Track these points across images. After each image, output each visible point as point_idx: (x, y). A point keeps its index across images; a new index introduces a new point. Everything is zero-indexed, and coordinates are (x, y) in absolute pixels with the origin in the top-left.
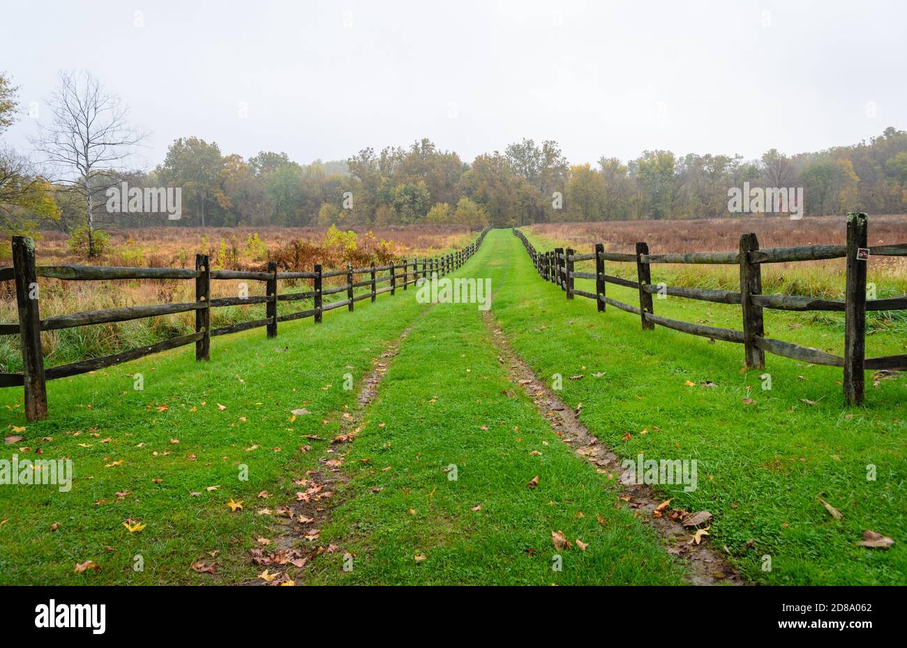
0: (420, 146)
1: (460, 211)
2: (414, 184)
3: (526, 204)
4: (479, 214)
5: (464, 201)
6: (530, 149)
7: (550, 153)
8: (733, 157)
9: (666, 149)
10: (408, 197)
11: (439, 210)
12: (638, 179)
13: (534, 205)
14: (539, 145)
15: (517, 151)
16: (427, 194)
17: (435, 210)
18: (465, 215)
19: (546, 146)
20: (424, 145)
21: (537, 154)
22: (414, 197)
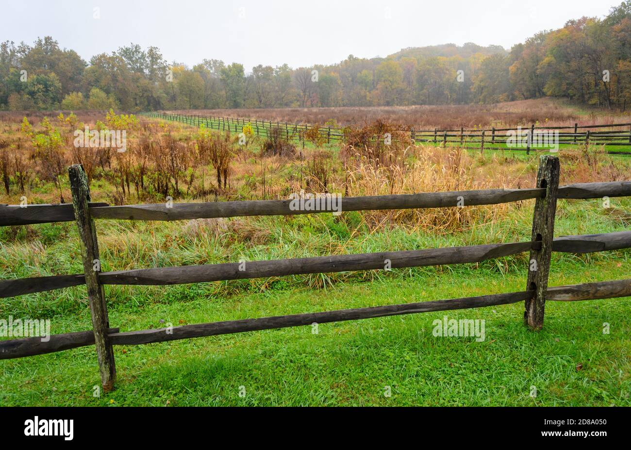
0: (43, 42)
1: (91, 99)
2: (46, 75)
3: (145, 95)
4: (110, 102)
5: (95, 91)
6: (136, 51)
7: (154, 56)
8: (275, 68)
9: (219, 59)
10: (41, 86)
11: (73, 98)
12: (221, 79)
13: (152, 96)
14: (145, 49)
15: (127, 52)
16: (59, 85)
17: (70, 98)
18: (98, 103)
19: (151, 50)
20: (46, 42)
21: (143, 57)
22: (46, 86)
